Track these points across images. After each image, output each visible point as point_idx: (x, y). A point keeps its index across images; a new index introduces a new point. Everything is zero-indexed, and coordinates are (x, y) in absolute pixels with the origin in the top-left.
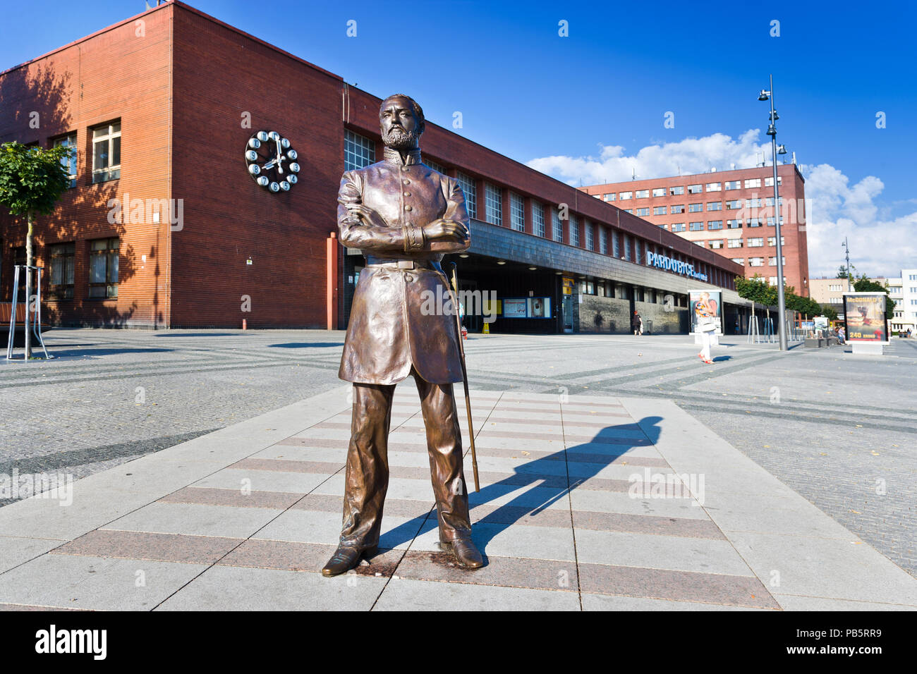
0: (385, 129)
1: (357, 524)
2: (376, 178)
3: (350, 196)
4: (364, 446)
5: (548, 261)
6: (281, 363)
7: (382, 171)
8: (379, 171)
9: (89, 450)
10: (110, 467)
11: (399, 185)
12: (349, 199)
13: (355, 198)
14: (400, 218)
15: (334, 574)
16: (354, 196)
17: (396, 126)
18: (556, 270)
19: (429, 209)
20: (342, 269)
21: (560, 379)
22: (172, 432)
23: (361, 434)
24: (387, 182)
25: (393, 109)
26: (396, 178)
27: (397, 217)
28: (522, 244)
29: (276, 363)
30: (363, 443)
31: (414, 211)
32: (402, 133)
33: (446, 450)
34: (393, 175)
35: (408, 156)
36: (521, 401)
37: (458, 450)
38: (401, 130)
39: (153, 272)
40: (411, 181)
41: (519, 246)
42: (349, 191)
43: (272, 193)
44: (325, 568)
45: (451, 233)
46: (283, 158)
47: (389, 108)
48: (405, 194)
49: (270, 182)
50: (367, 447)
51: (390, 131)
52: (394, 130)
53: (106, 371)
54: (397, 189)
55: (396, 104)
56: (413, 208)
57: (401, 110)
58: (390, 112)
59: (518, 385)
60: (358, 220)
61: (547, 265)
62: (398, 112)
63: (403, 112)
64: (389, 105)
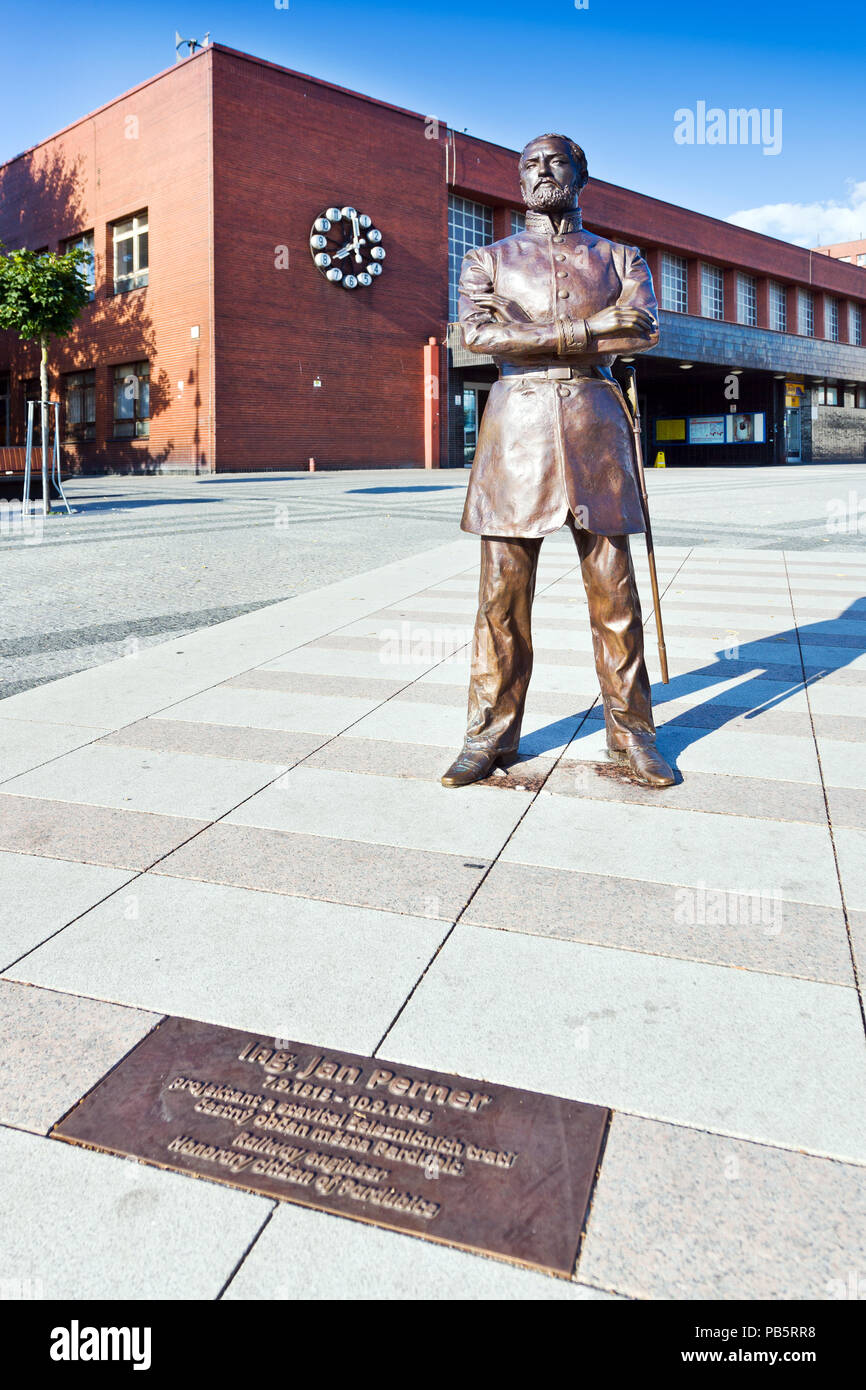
0: (528, 186)
1: (489, 722)
2: (514, 255)
3: (477, 283)
4: (498, 620)
5: (762, 360)
6: (364, 513)
7: (524, 245)
8: (518, 245)
9: (129, 623)
10: (156, 643)
11: (549, 263)
12: (475, 287)
13: (485, 286)
14: (550, 309)
15: (457, 785)
16: (482, 284)
17: (545, 180)
18: (774, 373)
19: (595, 293)
20: (445, 385)
21: (783, 529)
22: (229, 601)
23: (493, 603)
24: (532, 260)
25: (541, 155)
26: (543, 252)
27: (546, 308)
28: (719, 338)
29: (357, 514)
30: (497, 615)
31: (572, 297)
32: (553, 188)
33: (619, 626)
34: (540, 249)
35: (563, 221)
36: (722, 560)
37: (636, 627)
38: (553, 184)
39: (193, 402)
40: (567, 256)
41: (715, 341)
42: (475, 276)
43: (348, 290)
44: (446, 776)
45: (630, 325)
46: (362, 241)
47: (534, 155)
48: (559, 275)
49: (344, 275)
50: (502, 621)
51: (536, 188)
52: (542, 185)
53: (140, 527)
54: (546, 268)
55: (546, 148)
56: (571, 294)
57: (552, 157)
58: (536, 160)
59: (716, 537)
60: (490, 316)
61: (760, 366)
62: (548, 159)
63: (555, 159)
64: (535, 150)
